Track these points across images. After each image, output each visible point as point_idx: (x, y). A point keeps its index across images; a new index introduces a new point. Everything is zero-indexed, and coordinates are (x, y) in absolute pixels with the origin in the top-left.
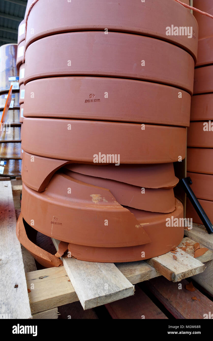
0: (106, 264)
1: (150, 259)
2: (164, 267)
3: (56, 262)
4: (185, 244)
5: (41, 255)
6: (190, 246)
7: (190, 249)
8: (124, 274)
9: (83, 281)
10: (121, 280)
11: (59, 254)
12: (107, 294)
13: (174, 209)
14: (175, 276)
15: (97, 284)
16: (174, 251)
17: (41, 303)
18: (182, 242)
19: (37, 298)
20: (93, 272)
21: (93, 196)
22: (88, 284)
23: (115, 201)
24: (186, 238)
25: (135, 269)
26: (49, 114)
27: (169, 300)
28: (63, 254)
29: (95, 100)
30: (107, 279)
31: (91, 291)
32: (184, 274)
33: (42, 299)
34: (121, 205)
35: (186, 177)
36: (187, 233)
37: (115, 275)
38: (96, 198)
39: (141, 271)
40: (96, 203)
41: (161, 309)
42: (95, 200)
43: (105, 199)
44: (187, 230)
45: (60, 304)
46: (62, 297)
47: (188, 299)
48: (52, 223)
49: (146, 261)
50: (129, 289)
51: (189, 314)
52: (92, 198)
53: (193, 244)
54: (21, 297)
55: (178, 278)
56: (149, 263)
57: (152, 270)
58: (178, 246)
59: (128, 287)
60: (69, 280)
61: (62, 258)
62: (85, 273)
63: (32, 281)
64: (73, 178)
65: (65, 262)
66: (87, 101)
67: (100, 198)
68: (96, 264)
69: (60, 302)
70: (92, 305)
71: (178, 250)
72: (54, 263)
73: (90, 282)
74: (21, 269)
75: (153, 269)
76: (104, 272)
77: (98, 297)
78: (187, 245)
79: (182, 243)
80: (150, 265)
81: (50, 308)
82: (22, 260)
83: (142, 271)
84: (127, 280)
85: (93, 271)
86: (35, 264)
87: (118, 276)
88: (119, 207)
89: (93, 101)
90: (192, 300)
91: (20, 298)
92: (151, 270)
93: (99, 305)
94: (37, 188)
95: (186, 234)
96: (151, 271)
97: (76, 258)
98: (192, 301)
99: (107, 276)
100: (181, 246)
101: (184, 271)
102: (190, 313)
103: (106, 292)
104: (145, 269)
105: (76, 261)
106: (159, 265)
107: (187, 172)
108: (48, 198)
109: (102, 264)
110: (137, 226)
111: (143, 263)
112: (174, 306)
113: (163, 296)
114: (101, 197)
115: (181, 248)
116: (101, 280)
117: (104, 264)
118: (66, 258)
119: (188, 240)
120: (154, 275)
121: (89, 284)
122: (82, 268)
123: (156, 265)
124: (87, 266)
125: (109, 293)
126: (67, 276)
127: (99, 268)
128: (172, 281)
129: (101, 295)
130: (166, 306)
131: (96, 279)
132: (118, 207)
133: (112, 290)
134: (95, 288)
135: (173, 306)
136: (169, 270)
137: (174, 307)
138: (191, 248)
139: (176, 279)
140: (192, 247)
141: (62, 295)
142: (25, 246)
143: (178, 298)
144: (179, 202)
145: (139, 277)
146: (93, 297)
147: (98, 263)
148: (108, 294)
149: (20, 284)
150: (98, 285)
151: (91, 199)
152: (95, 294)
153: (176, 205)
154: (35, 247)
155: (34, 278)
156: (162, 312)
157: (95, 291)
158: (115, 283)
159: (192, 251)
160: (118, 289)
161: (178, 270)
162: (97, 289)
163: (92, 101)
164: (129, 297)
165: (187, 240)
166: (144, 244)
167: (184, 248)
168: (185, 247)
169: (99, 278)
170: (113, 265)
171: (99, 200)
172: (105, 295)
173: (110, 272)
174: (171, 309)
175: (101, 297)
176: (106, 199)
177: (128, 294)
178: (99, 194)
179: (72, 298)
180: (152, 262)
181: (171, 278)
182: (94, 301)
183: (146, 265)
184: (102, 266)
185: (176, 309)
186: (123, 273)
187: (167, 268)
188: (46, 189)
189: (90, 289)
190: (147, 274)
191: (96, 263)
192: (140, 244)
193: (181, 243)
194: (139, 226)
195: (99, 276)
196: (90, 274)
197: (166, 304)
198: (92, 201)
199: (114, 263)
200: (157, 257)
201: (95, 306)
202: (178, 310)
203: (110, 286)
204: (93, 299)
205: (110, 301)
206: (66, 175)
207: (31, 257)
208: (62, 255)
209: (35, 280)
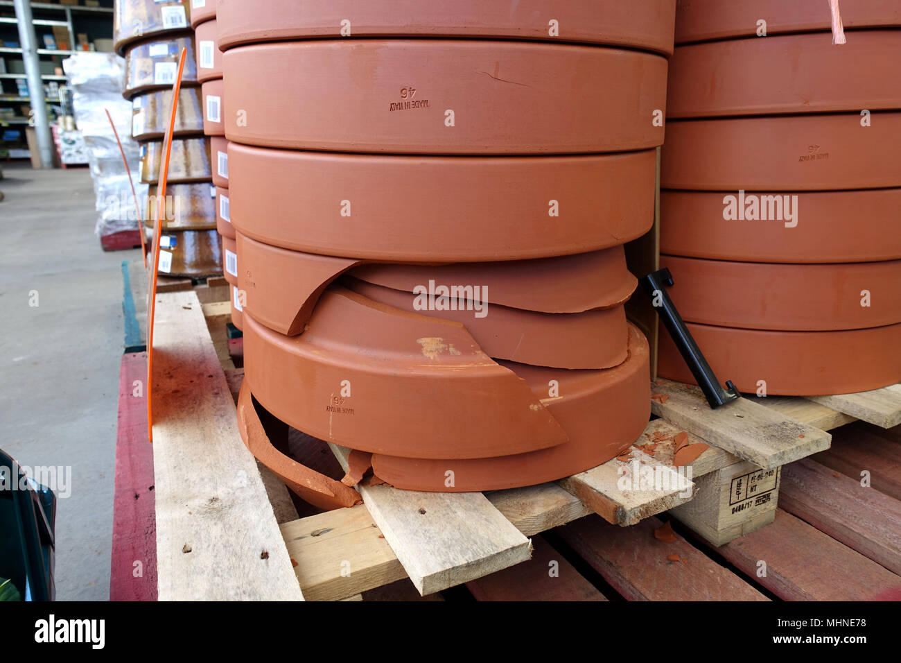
0: (464, 495)
1: (568, 477)
2: (599, 495)
3: (347, 496)
4: (653, 437)
5: (309, 482)
6: (664, 442)
7: (664, 448)
8: (507, 516)
9: (415, 537)
10: (500, 530)
11: (350, 479)
12: (470, 561)
13: (626, 357)
14: (624, 514)
15: (446, 540)
16: (623, 457)
17: (324, 587)
18: (646, 432)
19: (313, 577)
20: (436, 515)
21: (423, 341)
22: (426, 541)
23: (480, 352)
24: (657, 421)
25: (533, 503)
26: (300, 142)
27: (614, 564)
28: (361, 478)
29: (417, 104)
30: (469, 530)
31: (434, 557)
32: (646, 508)
33: (326, 578)
34: (494, 359)
35: (657, 269)
36: (658, 409)
37: (486, 520)
38: (433, 347)
39: (546, 505)
40: (432, 358)
41: (595, 586)
42: (431, 351)
43: (453, 347)
44: (659, 403)
45: (367, 586)
46: (368, 572)
47: (659, 560)
48: (329, 409)
49: (559, 483)
50: (518, 547)
51: (661, 593)
52: (423, 347)
53: (672, 435)
54: (279, 577)
55: (633, 517)
56: (565, 486)
57: (572, 503)
58: (635, 443)
59: (517, 544)
60: (379, 535)
61: (359, 486)
62: (417, 518)
63: (296, 541)
64: (372, 299)
65: (367, 495)
66: (394, 107)
67: (442, 346)
68: (441, 498)
69: (365, 582)
70: (438, 584)
71: (635, 452)
72: (342, 500)
73: (430, 538)
74: (268, 518)
75: (575, 500)
76: (460, 514)
77: (451, 567)
78: (658, 438)
79: (646, 434)
80: (566, 490)
81: (345, 596)
82: (267, 497)
83: (548, 505)
84: (514, 529)
85: (435, 512)
86: (292, 502)
87: (492, 521)
88: (488, 365)
89: (411, 106)
90: (667, 562)
91: (278, 579)
92: (569, 502)
93: (453, 584)
94: (286, 327)
95: (657, 412)
96: (569, 505)
97: (392, 486)
98: (667, 564)
99: (468, 523)
100: (644, 441)
101: (645, 501)
102: (661, 590)
103: (467, 557)
104: (555, 501)
105: (393, 493)
106: (589, 491)
107: (661, 254)
108: (315, 352)
109: (454, 495)
110: (534, 407)
111: (551, 487)
112: (627, 577)
113: (601, 557)
114: (443, 343)
115: (644, 446)
116: (454, 531)
117: (458, 495)
118: (369, 486)
119: (661, 425)
120: (577, 512)
121: (428, 543)
122: (408, 508)
123: (582, 492)
124: (420, 502)
125: (474, 557)
126: (375, 526)
127: (448, 506)
128: (617, 525)
129: (457, 564)
130: (608, 578)
131: (443, 531)
132: (485, 365)
133: (482, 553)
134: (443, 549)
135: (623, 577)
136: (612, 500)
137: (625, 579)
138: (668, 445)
139: (627, 520)
140: (669, 443)
141: (369, 569)
142: (267, 464)
143: (636, 558)
144: (638, 335)
145: (543, 519)
146: (439, 569)
147: (445, 494)
148: (473, 560)
149: (273, 550)
150: (450, 542)
151: (418, 349)
152: (444, 562)
153: (631, 345)
154: (291, 464)
155: (300, 536)
156: (598, 591)
157: (443, 556)
158: (486, 537)
159: (669, 452)
160: (494, 548)
161: (631, 499)
162: (447, 552)
163: (407, 105)
164: (520, 563)
165: (658, 426)
166: (551, 445)
167: (651, 447)
168: (653, 443)
169: (449, 527)
170: (482, 496)
171: (438, 351)
172: (466, 562)
173: (474, 514)
174: (619, 583)
175: (457, 567)
176: (457, 347)
177: (517, 557)
178: (439, 337)
179: (392, 573)
180: (572, 485)
181: (615, 518)
182: (443, 576)
183: (559, 491)
184: (453, 499)
185: (630, 583)
186: (505, 513)
187: (606, 496)
188: (306, 329)
189: (432, 553)
190: (561, 512)
191: (441, 494)
192: (543, 447)
193: (643, 435)
194: (539, 407)
195: (450, 523)
196: (429, 520)
197: (609, 573)
198: (422, 354)
199: (483, 492)
200: (583, 473)
201: (444, 586)
202: (636, 584)
203: (477, 544)
204: (440, 573)
205: (476, 574)
206: (354, 291)
207: (280, 486)
208: (358, 482)
209: (302, 540)
